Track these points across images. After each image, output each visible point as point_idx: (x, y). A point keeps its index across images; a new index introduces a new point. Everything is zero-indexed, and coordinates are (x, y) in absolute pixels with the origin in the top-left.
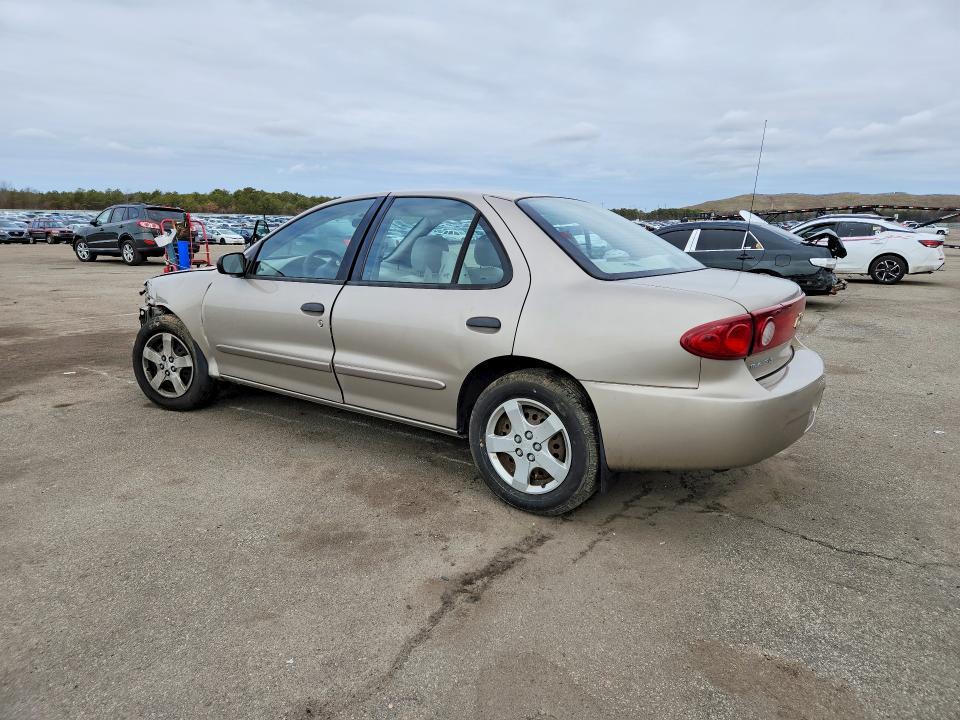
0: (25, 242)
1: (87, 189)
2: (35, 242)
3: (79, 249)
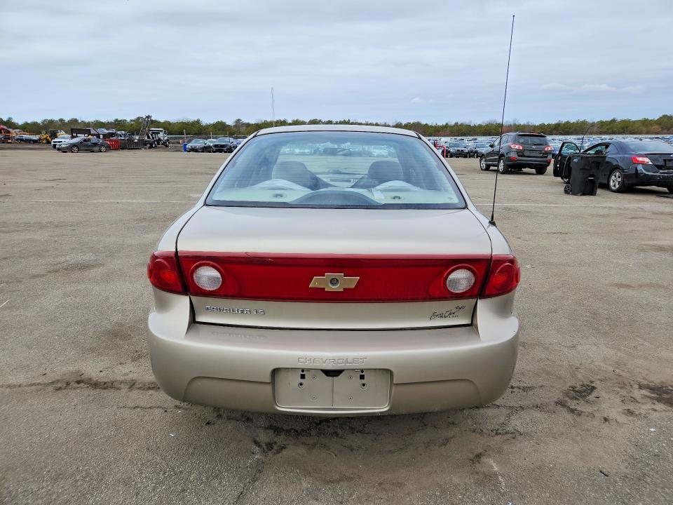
0: (465, 157)
1: (564, 120)
2: (470, 157)
3: (482, 162)
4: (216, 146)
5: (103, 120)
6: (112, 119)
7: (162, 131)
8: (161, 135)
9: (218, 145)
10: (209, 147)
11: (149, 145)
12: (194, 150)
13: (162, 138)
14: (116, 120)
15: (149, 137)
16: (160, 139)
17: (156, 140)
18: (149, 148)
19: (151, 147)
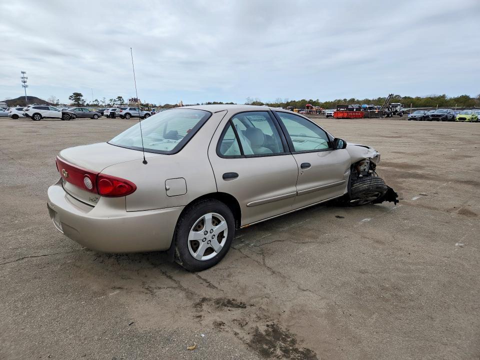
4: (432, 116)
5: (371, 99)
6: (376, 98)
7: (399, 105)
8: (398, 108)
9: (434, 115)
10: (428, 116)
11: (386, 115)
12: (414, 119)
13: (398, 110)
14: (379, 98)
15: (389, 110)
16: (396, 111)
17: (393, 112)
18: (387, 117)
19: (388, 116)
